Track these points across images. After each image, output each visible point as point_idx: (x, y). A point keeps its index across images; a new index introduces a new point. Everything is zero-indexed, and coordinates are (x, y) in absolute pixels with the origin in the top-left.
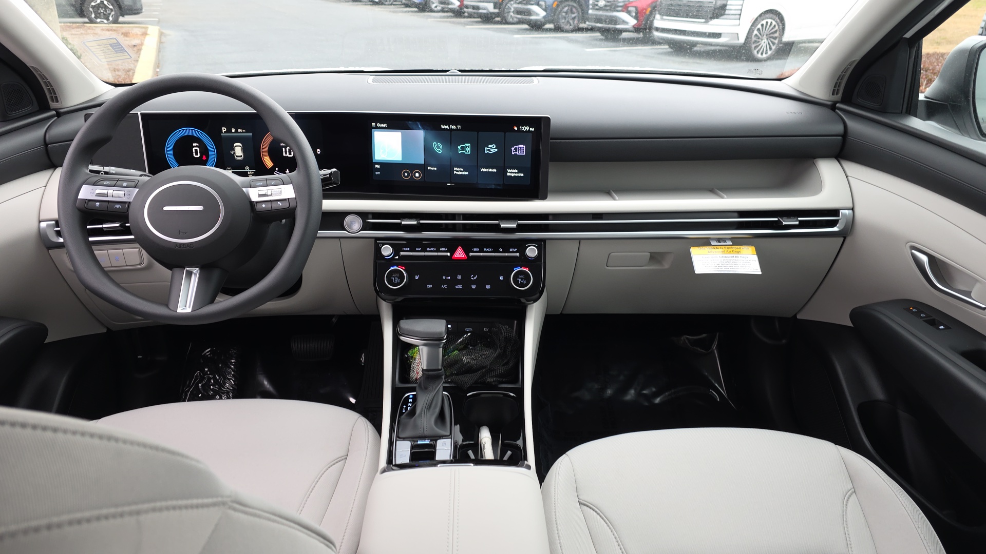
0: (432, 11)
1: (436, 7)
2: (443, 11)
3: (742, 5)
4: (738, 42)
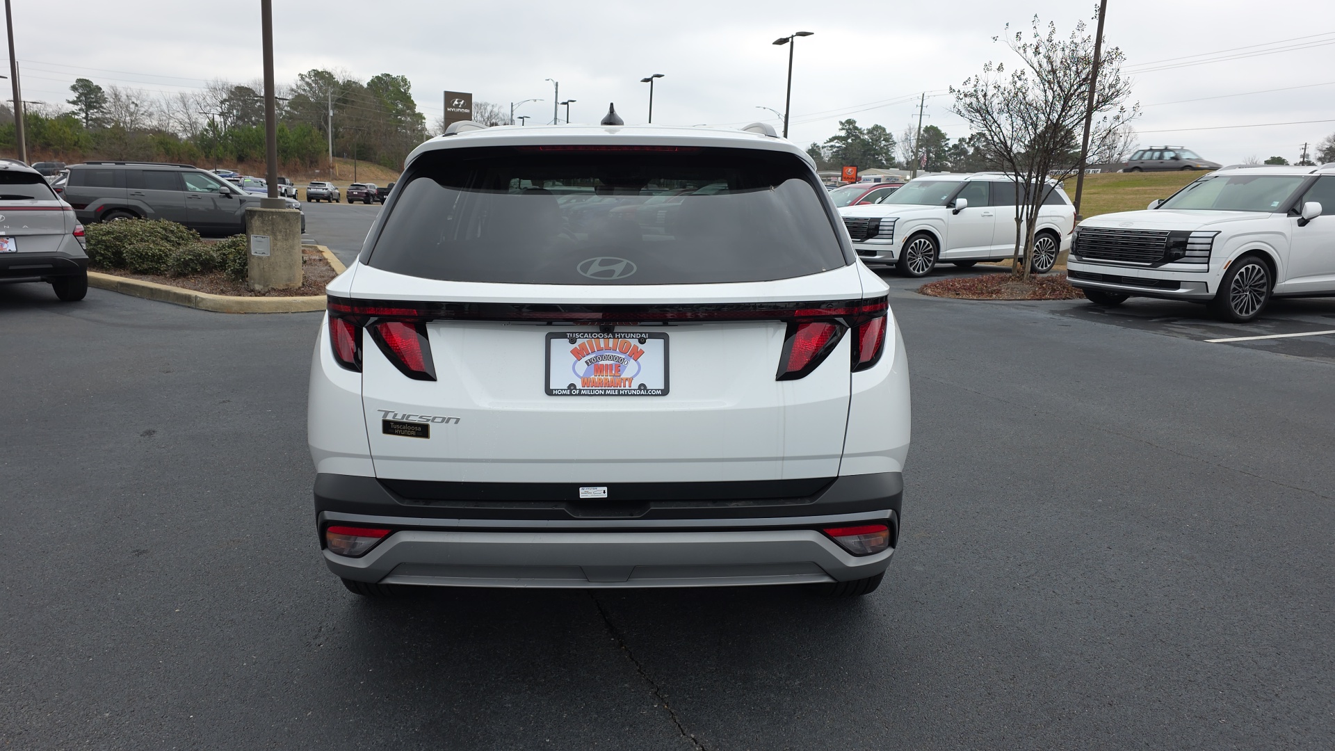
3: (1211, 244)
4: (1207, 294)
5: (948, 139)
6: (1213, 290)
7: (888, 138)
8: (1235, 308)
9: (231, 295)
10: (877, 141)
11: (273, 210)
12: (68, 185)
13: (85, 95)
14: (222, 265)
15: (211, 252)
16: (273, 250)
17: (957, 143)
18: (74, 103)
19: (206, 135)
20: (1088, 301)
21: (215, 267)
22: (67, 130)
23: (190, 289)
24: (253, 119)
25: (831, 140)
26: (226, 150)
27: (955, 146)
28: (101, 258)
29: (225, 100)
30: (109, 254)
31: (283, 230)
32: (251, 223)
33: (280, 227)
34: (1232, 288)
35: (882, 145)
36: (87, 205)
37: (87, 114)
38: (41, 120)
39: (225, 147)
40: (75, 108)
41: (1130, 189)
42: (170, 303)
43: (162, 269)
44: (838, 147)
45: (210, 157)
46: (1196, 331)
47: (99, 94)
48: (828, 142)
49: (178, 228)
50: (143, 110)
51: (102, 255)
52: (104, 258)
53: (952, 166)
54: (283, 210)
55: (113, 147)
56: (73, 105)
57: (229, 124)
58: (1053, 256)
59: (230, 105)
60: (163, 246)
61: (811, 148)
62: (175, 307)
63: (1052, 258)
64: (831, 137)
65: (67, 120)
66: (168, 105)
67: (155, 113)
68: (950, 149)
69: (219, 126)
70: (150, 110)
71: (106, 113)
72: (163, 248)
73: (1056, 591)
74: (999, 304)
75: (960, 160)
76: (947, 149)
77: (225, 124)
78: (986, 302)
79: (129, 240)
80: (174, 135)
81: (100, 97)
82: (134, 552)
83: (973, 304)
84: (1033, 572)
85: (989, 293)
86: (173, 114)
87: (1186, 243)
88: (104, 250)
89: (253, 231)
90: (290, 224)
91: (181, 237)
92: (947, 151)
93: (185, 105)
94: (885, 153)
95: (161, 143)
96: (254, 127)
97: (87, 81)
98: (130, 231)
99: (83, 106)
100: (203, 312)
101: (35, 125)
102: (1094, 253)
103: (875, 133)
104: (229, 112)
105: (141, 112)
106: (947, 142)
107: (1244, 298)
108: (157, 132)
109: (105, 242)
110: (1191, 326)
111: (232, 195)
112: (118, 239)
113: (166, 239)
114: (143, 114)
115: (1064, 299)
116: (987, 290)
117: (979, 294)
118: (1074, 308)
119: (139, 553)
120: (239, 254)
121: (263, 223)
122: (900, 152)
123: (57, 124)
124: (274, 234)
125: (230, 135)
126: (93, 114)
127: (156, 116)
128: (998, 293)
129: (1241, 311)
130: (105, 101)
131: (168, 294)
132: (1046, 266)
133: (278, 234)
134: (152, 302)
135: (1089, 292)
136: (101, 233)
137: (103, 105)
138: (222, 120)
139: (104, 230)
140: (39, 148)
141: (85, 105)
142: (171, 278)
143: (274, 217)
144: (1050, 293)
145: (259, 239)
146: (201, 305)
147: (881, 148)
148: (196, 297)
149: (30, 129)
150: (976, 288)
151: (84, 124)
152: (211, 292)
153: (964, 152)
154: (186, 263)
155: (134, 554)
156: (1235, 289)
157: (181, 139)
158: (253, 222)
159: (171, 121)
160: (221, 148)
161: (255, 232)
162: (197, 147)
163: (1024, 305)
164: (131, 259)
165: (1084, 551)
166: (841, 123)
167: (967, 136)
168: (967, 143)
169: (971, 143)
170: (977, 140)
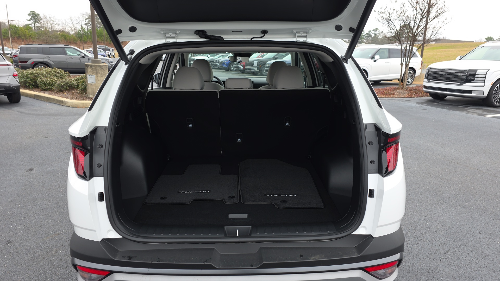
0: (231, 71)
1: (233, 69)
2: (236, 71)
3: (486, 75)
4: (483, 96)
6: (486, 94)
8: (494, 101)
9: (80, 100)
11: (96, 64)
12: (20, 53)
13: (34, 17)
14: (77, 87)
15: (73, 81)
16: (97, 81)
17: (368, 32)
18: (29, 20)
19: (80, 32)
20: (431, 98)
21: (75, 88)
22: (27, 31)
23: (63, 97)
24: (98, 26)
26: (88, 38)
27: (367, 34)
28: (29, 84)
29: (87, 19)
30: (32, 82)
31: (101, 73)
32: (87, 70)
33: (99, 71)
34: (493, 93)
36: (27, 62)
37: (35, 25)
38: (17, 27)
39: (88, 37)
40: (30, 22)
41: (439, 50)
42: (55, 103)
43: (53, 89)
45: (82, 41)
46: (480, 112)
47: (39, 17)
49: (61, 71)
50: (55, 23)
51: (29, 83)
52: (30, 84)
53: (366, 42)
54: (100, 64)
55: (44, 38)
56: (29, 21)
57: (89, 28)
58: (413, 78)
59: (89, 21)
60: (53, 79)
62: (56, 105)
63: (412, 79)
65: (27, 27)
66: (65, 21)
67: (60, 24)
68: (365, 35)
69: (85, 29)
70: (59, 23)
71: (42, 24)
72: (53, 80)
73: (462, 262)
74: (395, 100)
75: (369, 39)
77: (87, 28)
78: (389, 99)
79: (40, 76)
80: (68, 33)
81: (39, 18)
82: (6, 241)
83: (384, 100)
84: (447, 249)
85: (390, 95)
86: (67, 24)
87: (475, 74)
88: (30, 81)
89: (88, 73)
90: (104, 70)
91: (62, 75)
92: (364, 36)
93: (72, 21)
95: (62, 36)
96: (99, 29)
97: (34, 12)
98: (41, 73)
99: (33, 21)
100: (68, 107)
101: (14, 29)
102: (435, 79)
104: (89, 23)
105: (55, 24)
107: (498, 97)
108: (61, 31)
109: (30, 78)
110: (476, 109)
111: (85, 57)
112: (35, 76)
113: (55, 76)
114: (56, 24)
115: (420, 97)
116: (389, 93)
117: (385, 95)
118: (426, 101)
119: (9, 242)
120: (84, 82)
121: (92, 70)
123: (23, 29)
124: (97, 74)
125: (89, 32)
126: (37, 25)
127: (61, 25)
128: (393, 94)
129: (496, 103)
130: (41, 19)
131: (54, 100)
132: (410, 82)
133: (98, 74)
134: (48, 103)
135: (432, 94)
136: (29, 74)
137: (40, 21)
138: (86, 26)
139: (30, 73)
140: (16, 38)
141: (34, 21)
142: (57, 92)
143: (97, 67)
144: (415, 94)
145: (91, 76)
146: (67, 104)
148: (65, 101)
149: (12, 31)
150: (384, 92)
151: (34, 29)
152: (72, 99)
153: (370, 36)
154: (62, 87)
155: (6, 243)
156: (494, 94)
157: (71, 34)
158: (88, 69)
159: (67, 27)
160: (86, 37)
161: (89, 74)
162: (77, 37)
163: (405, 100)
164: (40, 84)
165: (468, 236)
167: (372, 30)
168: (372, 32)
169: (373, 32)
170: (376, 31)
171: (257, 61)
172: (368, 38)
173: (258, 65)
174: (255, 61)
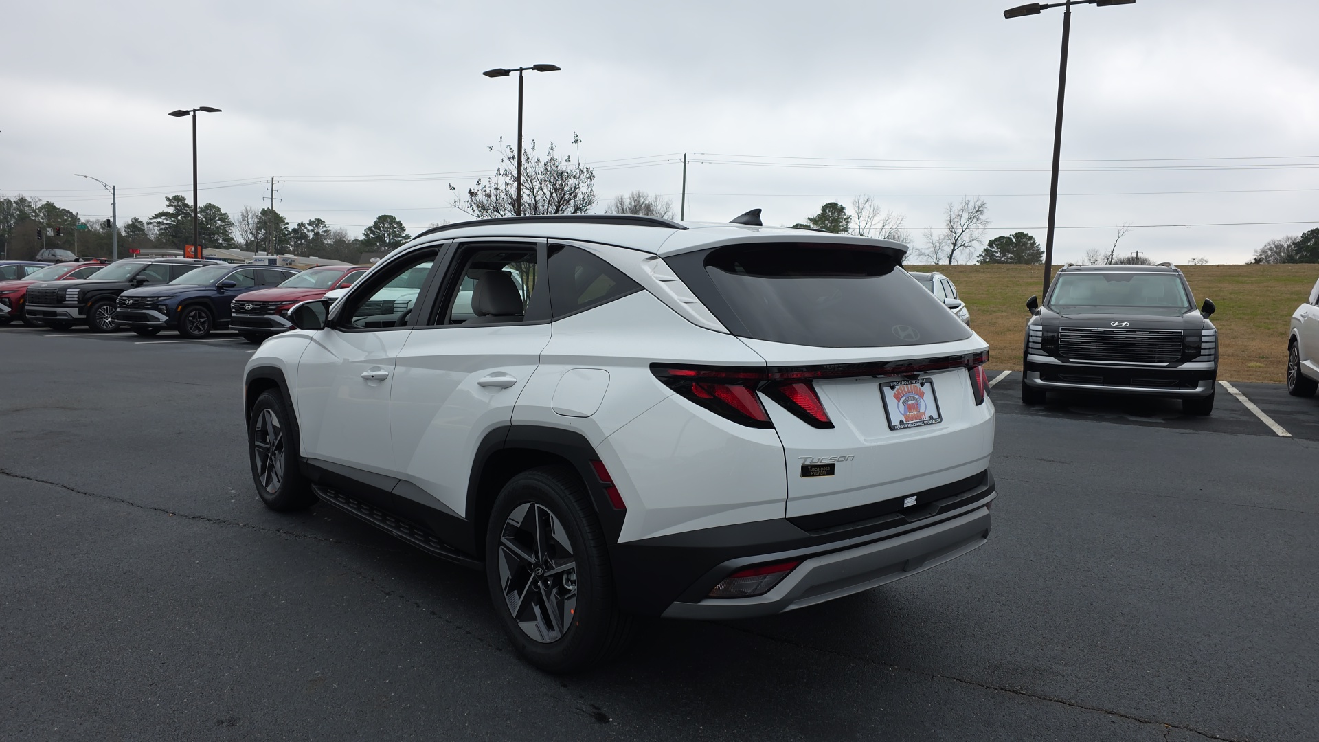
5: (288, 223)
7: (224, 218)
10: (211, 220)
17: (296, 227)
25: (158, 216)
27: (294, 230)
35: (218, 225)
44: (167, 224)
48: (153, 218)
53: (294, 250)
61: (130, 223)
64: (157, 213)
68: (290, 233)
75: (301, 244)
76: (286, 232)
92: (287, 235)
94: (222, 233)
103: (208, 212)
106: (287, 226)
122: (238, 233)
147: (217, 228)
153: (304, 236)
166: (168, 199)
167: (306, 221)
168: (306, 228)
169: (310, 228)
170: (316, 225)
171: (78, 290)
172: (299, 242)
173: (79, 301)
174: (69, 290)
